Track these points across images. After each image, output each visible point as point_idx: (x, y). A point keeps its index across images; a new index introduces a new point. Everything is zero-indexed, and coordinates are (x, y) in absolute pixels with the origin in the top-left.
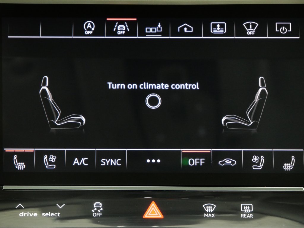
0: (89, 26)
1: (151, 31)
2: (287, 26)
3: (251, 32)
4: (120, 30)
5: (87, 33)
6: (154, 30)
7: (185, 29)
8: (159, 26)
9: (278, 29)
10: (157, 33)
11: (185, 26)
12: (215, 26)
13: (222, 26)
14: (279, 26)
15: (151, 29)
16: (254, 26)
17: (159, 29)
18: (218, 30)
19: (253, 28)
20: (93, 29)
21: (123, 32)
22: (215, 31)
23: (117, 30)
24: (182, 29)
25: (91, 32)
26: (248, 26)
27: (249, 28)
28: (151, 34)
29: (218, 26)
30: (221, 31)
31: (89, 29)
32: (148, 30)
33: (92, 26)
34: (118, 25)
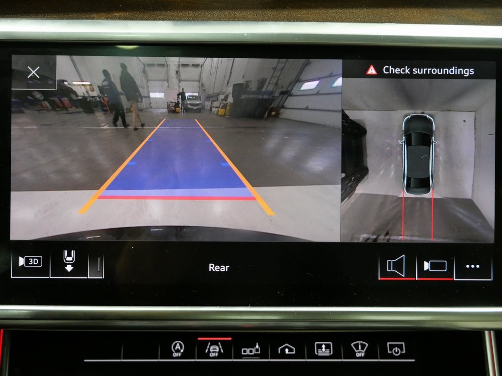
0: (178, 347)
1: (248, 353)
2: (400, 347)
3: (360, 353)
4: (213, 352)
5: (175, 355)
6: (251, 351)
7: (287, 350)
8: (257, 347)
9: (391, 350)
10: (255, 356)
11: (287, 347)
12: (320, 347)
13: (328, 347)
14: (392, 347)
15: (248, 350)
16: (363, 346)
17: (257, 350)
18: (324, 351)
19: (362, 349)
20: (182, 351)
21: (217, 355)
22: (320, 353)
23: (209, 352)
24: (283, 350)
25: (180, 355)
26: (357, 346)
27: (357, 349)
28: (248, 356)
29: (324, 346)
30: (327, 353)
31: (178, 351)
32: (245, 351)
33: (181, 348)
34: (210, 346)
